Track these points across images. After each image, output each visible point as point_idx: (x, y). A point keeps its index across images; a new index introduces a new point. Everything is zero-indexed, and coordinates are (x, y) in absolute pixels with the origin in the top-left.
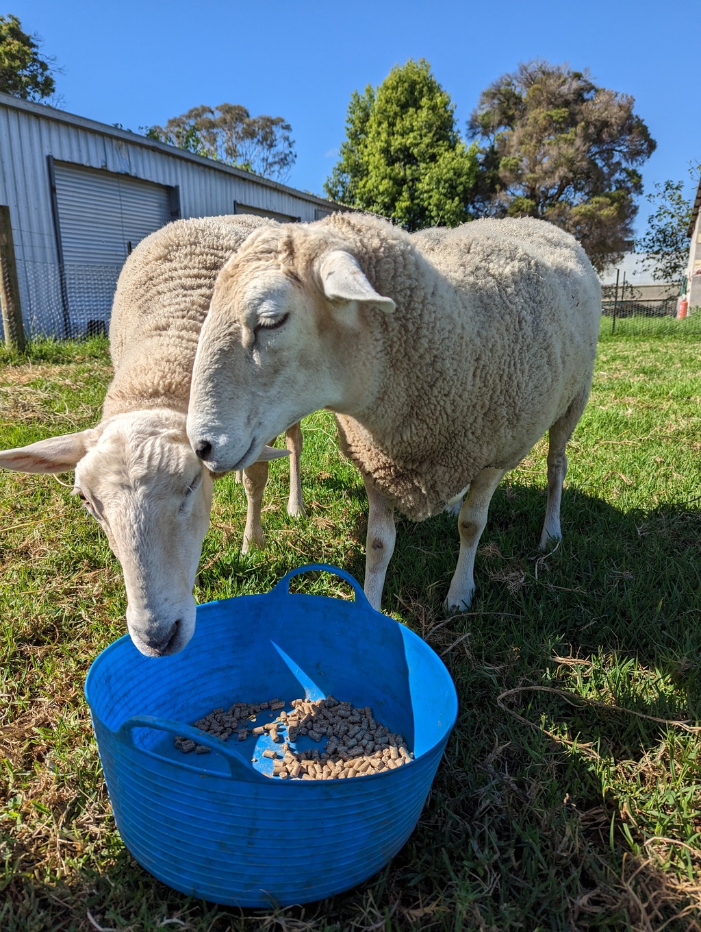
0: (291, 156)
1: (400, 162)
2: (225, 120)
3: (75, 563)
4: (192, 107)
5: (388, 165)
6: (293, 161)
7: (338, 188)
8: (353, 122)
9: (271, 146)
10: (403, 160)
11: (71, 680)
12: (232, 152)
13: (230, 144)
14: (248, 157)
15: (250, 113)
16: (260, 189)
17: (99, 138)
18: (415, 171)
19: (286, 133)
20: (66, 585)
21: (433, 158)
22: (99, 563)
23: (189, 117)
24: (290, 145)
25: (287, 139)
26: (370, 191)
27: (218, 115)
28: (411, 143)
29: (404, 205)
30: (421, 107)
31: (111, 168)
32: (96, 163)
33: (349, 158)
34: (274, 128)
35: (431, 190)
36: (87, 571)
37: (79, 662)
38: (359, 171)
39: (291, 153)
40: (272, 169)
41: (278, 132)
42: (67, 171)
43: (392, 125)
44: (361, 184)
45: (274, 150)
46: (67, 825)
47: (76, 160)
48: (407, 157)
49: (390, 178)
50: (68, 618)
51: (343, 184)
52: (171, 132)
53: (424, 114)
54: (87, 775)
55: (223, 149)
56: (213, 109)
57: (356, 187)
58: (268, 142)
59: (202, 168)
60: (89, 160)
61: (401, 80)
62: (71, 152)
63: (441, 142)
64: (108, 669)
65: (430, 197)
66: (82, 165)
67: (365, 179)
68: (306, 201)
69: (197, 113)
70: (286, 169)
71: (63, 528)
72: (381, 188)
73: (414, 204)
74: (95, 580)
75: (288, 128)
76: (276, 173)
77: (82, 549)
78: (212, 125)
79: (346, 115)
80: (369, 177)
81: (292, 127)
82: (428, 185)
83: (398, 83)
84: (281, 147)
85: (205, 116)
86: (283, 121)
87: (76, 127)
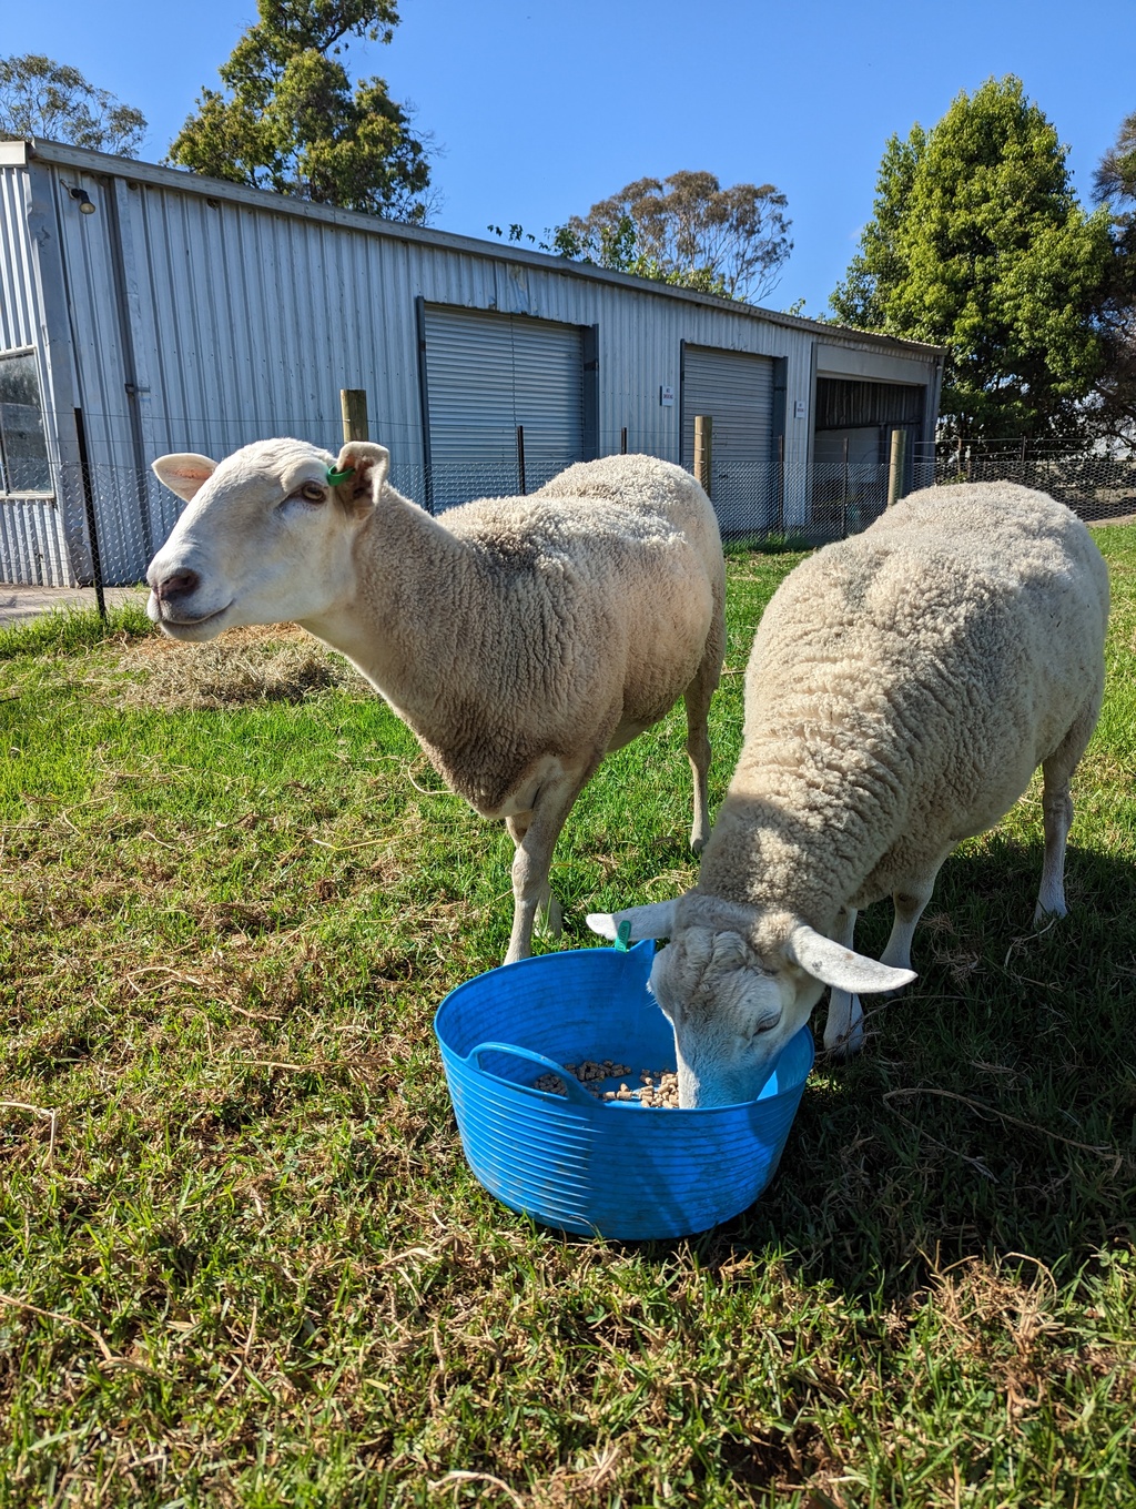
0: (783, 246)
1: (964, 252)
2: (679, 198)
3: (431, 891)
4: (628, 183)
5: (940, 260)
6: (787, 254)
7: (856, 302)
8: (886, 188)
9: (751, 232)
10: (969, 248)
11: (423, 1018)
12: (688, 248)
13: (686, 234)
14: (713, 254)
15: (720, 184)
16: (723, 317)
17: (488, 266)
18: (991, 264)
19: (778, 209)
20: (421, 917)
21: (1023, 242)
22: (457, 893)
23: (623, 198)
24: (783, 228)
25: (778, 219)
26: (909, 304)
27: (669, 190)
28: (984, 220)
29: (967, 323)
30: (1001, 159)
31: (502, 307)
32: (482, 302)
33: (877, 250)
34: (758, 203)
35: (1021, 295)
36: (443, 903)
37: (431, 1003)
38: (892, 271)
39: (784, 240)
40: (751, 270)
41: (765, 209)
42: (441, 317)
43: (950, 192)
44: (895, 293)
45: (755, 239)
46: (417, 1148)
47: (455, 301)
48: (977, 242)
49: (944, 282)
50: (422, 954)
51: (864, 293)
52: (595, 224)
53: (1005, 171)
54: (436, 1110)
55: (674, 244)
56: (661, 182)
57: (886, 299)
58: (747, 227)
59: (634, 294)
60: (472, 298)
61: (968, 116)
62: (448, 290)
63: (1037, 215)
64: (458, 1009)
65: (1018, 307)
66: (463, 307)
67: (902, 284)
68: (798, 329)
69: (636, 192)
70: (773, 267)
71: (419, 848)
72: (928, 299)
73: (987, 321)
74: (451, 915)
75: (781, 200)
76: (758, 276)
77: (439, 875)
78: (659, 207)
79: (877, 179)
80: (909, 281)
81: (788, 199)
82: (1013, 286)
83: (962, 123)
84: (768, 232)
85: (648, 194)
86: (773, 190)
87: (456, 251)
